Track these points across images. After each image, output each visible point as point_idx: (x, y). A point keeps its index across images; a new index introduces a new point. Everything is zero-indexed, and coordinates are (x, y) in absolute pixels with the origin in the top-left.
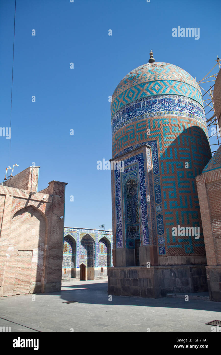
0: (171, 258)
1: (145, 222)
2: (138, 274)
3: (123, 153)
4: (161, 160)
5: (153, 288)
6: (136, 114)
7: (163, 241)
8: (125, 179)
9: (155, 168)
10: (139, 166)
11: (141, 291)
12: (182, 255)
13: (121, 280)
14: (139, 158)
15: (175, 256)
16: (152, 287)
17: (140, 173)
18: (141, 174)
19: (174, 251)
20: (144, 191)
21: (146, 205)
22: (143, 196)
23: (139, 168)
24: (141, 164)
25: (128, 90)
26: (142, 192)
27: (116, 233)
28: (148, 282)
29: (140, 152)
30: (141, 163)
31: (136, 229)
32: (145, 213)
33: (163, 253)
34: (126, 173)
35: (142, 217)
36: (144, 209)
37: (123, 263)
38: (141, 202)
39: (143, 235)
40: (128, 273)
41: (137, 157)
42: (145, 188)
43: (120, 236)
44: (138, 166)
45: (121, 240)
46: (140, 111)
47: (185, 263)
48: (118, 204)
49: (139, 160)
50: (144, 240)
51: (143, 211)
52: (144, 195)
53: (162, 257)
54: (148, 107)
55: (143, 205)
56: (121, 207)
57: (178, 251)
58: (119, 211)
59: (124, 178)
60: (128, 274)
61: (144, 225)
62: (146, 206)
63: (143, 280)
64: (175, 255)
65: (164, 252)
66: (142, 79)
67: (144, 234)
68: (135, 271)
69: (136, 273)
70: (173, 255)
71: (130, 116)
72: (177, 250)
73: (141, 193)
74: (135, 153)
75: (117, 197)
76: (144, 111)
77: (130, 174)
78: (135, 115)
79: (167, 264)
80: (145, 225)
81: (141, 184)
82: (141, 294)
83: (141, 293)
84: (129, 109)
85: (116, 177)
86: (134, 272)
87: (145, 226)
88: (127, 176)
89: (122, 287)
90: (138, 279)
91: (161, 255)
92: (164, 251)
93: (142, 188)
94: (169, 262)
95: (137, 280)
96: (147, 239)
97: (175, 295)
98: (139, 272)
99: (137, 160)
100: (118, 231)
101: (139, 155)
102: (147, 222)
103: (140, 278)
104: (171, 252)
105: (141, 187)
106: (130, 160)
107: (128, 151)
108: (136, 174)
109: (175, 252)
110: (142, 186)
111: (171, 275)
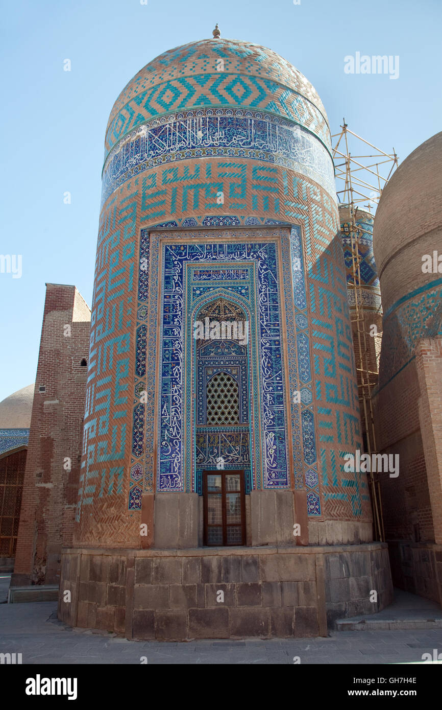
0: (332, 525)
1: (274, 425)
2: (263, 571)
3: (202, 225)
4: (310, 276)
5: (316, 607)
6: (252, 144)
7: (314, 480)
8: (200, 294)
9: (298, 291)
10: (260, 274)
11: (272, 619)
12: (349, 520)
13: (188, 590)
14: (260, 252)
15: (337, 520)
16: (313, 606)
17: (260, 292)
18: (266, 295)
19: (335, 509)
20: (275, 341)
21: (281, 380)
22: (269, 354)
23: (260, 278)
24: (266, 269)
25: (230, 76)
26: (266, 344)
27: (157, 443)
28: (301, 591)
29: (268, 239)
30: (264, 267)
31: (205, 441)
32: (274, 399)
33: (315, 512)
34: (205, 279)
35: (265, 410)
36: (271, 388)
37: (182, 536)
38: (264, 369)
39: (266, 460)
40: (219, 567)
41: (252, 247)
42: (279, 335)
43: (171, 455)
44: (255, 274)
45: (176, 469)
46: (263, 139)
47: (352, 539)
48: (168, 359)
49: (258, 257)
50: (267, 474)
51: (268, 395)
52: (275, 351)
53: (315, 523)
54: (283, 141)
55: (270, 377)
56: (182, 368)
57: (343, 508)
58: (175, 381)
59: (198, 292)
60: (220, 572)
61: (270, 432)
62: (278, 383)
63: (282, 587)
64: (338, 518)
65: (317, 509)
66: (271, 70)
67: (268, 457)
68: (250, 561)
69: (253, 568)
70: (334, 518)
71: (234, 141)
72: (341, 507)
73: (262, 346)
74: (248, 238)
75: (168, 339)
76: (274, 146)
77: (223, 285)
78: (250, 144)
79: (324, 541)
80: (274, 432)
81: (263, 322)
82: (274, 628)
83: (270, 627)
84: (229, 123)
85: (167, 283)
86: (247, 564)
87: (272, 435)
88: (209, 288)
89: (192, 614)
90: (260, 583)
91: (312, 518)
92: (317, 507)
93: (269, 332)
94: (327, 537)
95: (256, 588)
96: (278, 470)
97: (363, 622)
98: (264, 562)
99: (252, 256)
100: (164, 440)
101: (259, 245)
102: (282, 425)
103: (269, 579)
104: (331, 511)
105: (262, 329)
106: (226, 250)
107: (221, 224)
108: (243, 291)
109: (337, 510)
110: (266, 326)
111: (341, 570)
